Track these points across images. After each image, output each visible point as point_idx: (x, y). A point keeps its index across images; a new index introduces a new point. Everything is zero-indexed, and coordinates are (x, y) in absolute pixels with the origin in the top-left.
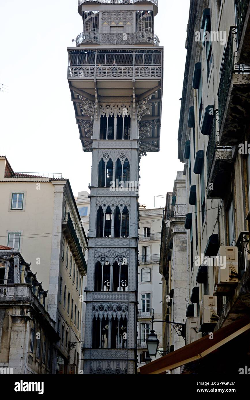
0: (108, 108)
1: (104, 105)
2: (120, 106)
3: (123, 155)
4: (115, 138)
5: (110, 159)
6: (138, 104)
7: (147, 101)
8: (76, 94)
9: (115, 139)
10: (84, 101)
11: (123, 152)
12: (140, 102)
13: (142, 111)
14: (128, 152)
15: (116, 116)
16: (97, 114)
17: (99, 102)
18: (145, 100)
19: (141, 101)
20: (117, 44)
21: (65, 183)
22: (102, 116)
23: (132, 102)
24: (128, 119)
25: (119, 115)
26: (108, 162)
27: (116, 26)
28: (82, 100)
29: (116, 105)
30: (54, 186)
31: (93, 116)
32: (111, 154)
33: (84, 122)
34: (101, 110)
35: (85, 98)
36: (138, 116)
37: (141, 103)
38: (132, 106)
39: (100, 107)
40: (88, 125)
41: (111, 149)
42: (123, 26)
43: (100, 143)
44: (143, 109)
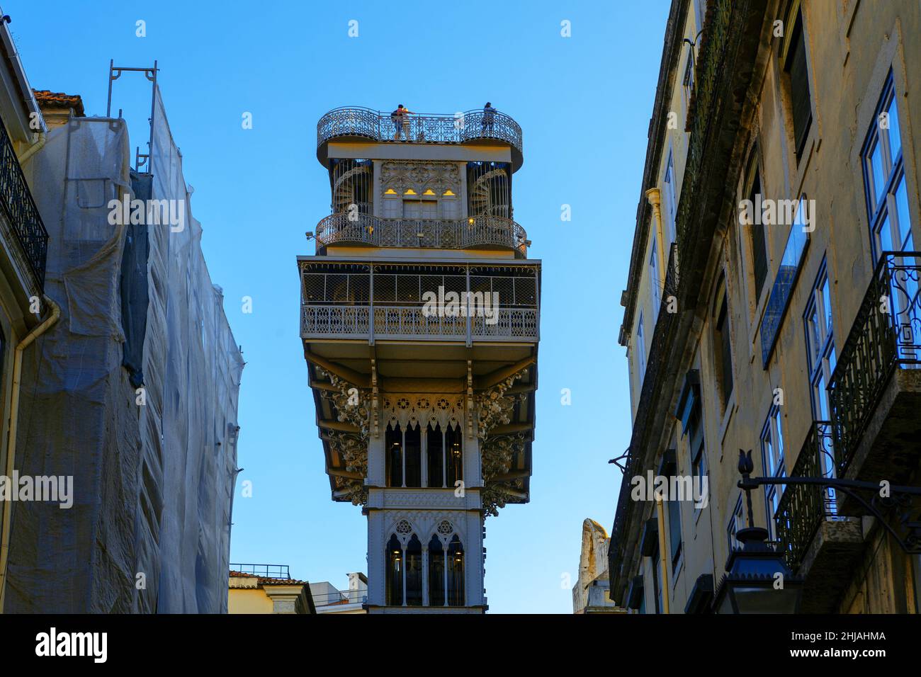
0: (403, 408)
1: (394, 399)
2: (433, 403)
3: (445, 527)
4: (424, 483)
5: (414, 536)
6: (480, 398)
7: (502, 393)
8: (323, 373)
9: (426, 487)
10: (343, 391)
11: (445, 519)
12: (483, 394)
13: (490, 416)
14: (458, 519)
15: (426, 429)
16: (376, 423)
17: (380, 391)
18: (497, 390)
19: (486, 391)
20: (422, 247)
21: (300, 592)
22: (389, 427)
23: (465, 392)
24: (455, 436)
25: (434, 424)
26: (410, 544)
27: (419, 201)
28: (339, 387)
29: (423, 400)
30: (271, 599)
31: (367, 428)
32: (416, 525)
33: (341, 436)
34: (385, 411)
35: (346, 383)
36: (480, 430)
37: (488, 397)
38: (465, 404)
39: (384, 404)
40: (350, 443)
41: (414, 512)
42: (435, 199)
43: (387, 496)
44: (493, 412)
